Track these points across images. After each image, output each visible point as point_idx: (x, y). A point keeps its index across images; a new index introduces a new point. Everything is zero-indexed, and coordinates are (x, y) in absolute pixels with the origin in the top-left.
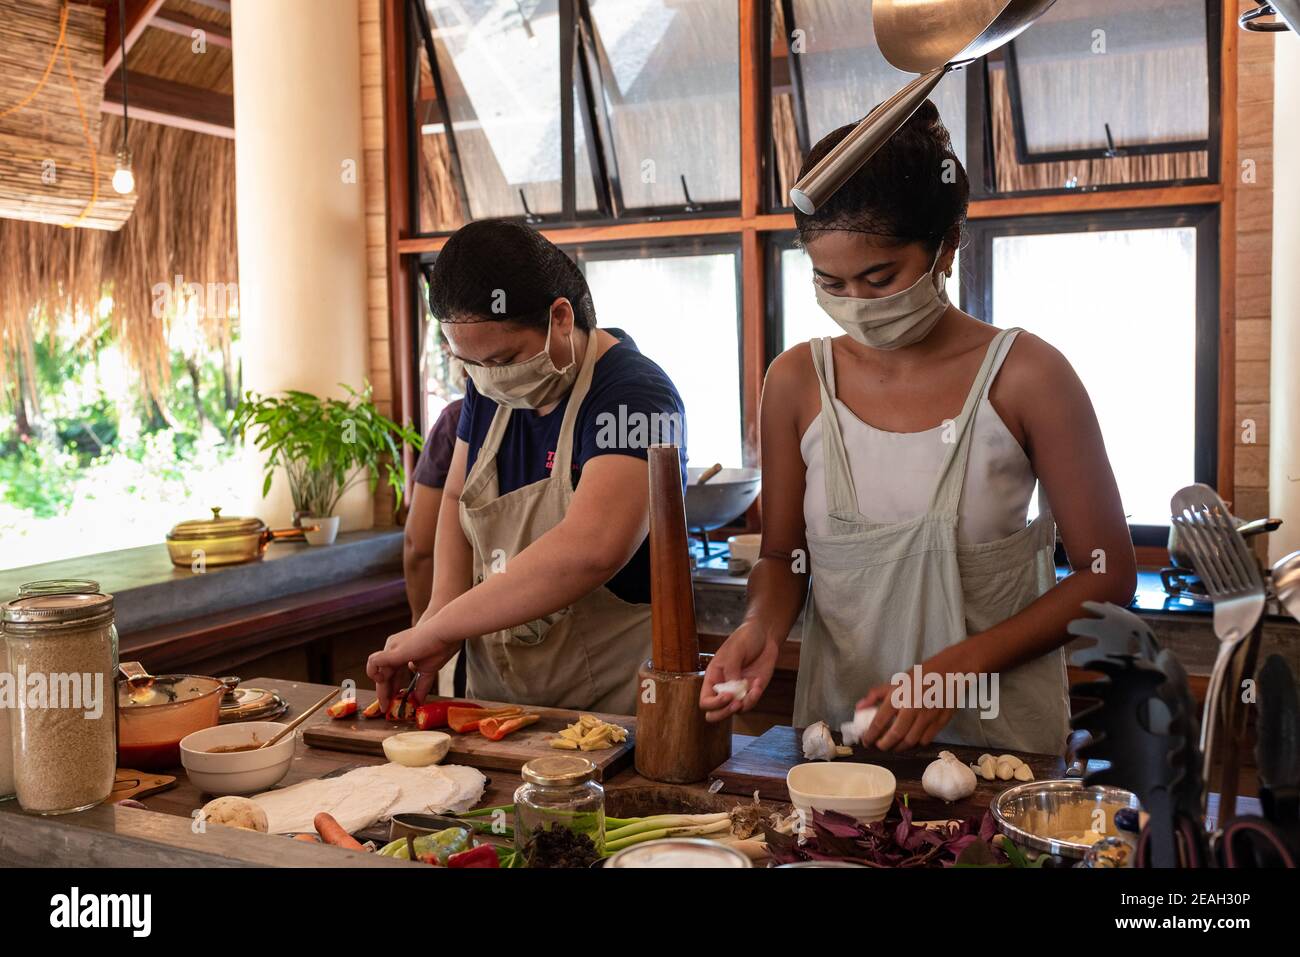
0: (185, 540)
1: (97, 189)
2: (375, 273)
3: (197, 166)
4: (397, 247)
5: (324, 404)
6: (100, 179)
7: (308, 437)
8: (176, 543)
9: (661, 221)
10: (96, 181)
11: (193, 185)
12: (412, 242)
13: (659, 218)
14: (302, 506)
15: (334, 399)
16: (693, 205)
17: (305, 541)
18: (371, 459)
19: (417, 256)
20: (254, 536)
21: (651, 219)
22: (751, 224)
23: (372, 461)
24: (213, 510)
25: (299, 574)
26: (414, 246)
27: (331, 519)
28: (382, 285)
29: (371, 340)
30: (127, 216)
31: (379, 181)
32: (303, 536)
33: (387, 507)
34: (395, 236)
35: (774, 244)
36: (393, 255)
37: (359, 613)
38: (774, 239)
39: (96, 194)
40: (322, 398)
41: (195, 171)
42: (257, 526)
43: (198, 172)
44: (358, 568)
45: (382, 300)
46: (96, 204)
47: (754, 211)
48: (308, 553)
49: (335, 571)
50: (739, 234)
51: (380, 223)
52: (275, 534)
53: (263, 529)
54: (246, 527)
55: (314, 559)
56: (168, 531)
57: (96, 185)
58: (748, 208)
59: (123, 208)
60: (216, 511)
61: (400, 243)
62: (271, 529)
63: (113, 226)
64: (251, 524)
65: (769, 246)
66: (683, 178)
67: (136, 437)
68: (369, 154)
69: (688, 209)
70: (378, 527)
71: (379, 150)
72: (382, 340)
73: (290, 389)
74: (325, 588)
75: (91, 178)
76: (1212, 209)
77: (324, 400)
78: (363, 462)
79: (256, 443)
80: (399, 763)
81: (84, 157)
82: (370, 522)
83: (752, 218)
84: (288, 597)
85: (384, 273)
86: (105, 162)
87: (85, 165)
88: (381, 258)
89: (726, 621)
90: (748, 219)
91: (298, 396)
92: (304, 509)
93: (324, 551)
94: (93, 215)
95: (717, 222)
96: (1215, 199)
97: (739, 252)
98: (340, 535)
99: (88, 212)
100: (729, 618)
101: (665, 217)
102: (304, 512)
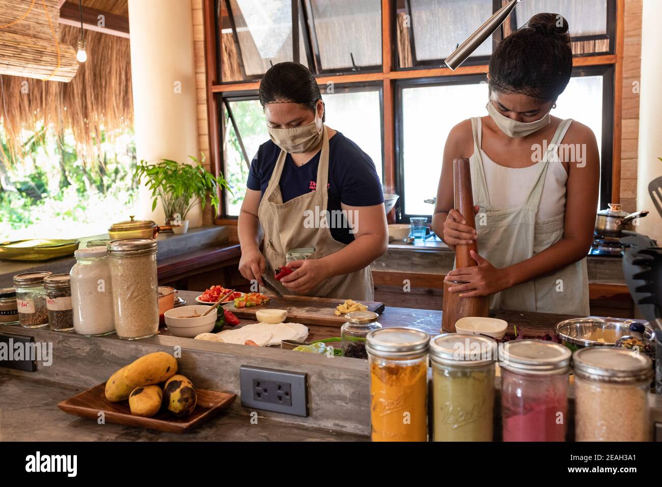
0: (118, 231)
1: (59, 61)
2: (200, 102)
3: (103, 50)
4: (211, 89)
5: (180, 166)
6: (61, 56)
7: (174, 181)
8: (112, 233)
9: (342, 75)
10: (59, 57)
11: (101, 61)
12: (218, 86)
13: (342, 74)
14: (169, 216)
15: (185, 164)
16: (356, 67)
17: (173, 232)
18: (202, 193)
19: (220, 93)
20: (151, 229)
21: (338, 74)
22: (388, 76)
23: (203, 194)
24: (131, 217)
25: (172, 248)
26: (219, 88)
27: (185, 221)
28: (204, 108)
29: (199, 135)
30: (73, 75)
31: (202, 56)
32: (171, 229)
33: (209, 216)
34: (210, 84)
35: (399, 86)
36: (210, 93)
37: (203, 265)
38: (398, 83)
39: (60, 64)
40: (180, 162)
41: (102, 53)
42: (152, 224)
43: (103, 54)
44: (198, 245)
45: (204, 115)
46: (59, 69)
47: (389, 70)
48: (175, 237)
49: (188, 246)
50: (382, 81)
51: (202, 77)
52: (161, 228)
53: (155, 226)
54: (147, 225)
55: (179, 240)
56: (109, 228)
57: (59, 59)
58: (386, 68)
59: (72, 71)
60: (132, 217)
61: (213, 87)
62: (159, 226)
63: (67, 80)
64: (149, 224)
65: (396, 87)
66: (351, 54)
67: (58, 189)
68: (196, 43)
69: (353, 70)
70: (205, 226)
71: (201, 41)
72: (205, 135)
73: (164, 159)
74: (184, 254)
75: (56, 56)
76: (611, 66)
77: (180, 164)
78: (198, 195)
79: (146, 185)
80: (266, 322)
81: (53, 45)
82: (201, 223)
83: (388, 73)
84: (168, 258)
85: (205, 102)
86: (63, 48)
87: (53, 49)
88: (203, 95)
89: (384, 264)
90: (386, 73)
91: (168, 162)
92: (170, 217)
93: (183, 236)
94: (57, 74)
95: (371, 75)
96: (613, 62)
97: (381, 90)
98: (189, 229)
99: (55, 73)
100: (385, 263)
101: (345, 73)
102: (170, 218)
